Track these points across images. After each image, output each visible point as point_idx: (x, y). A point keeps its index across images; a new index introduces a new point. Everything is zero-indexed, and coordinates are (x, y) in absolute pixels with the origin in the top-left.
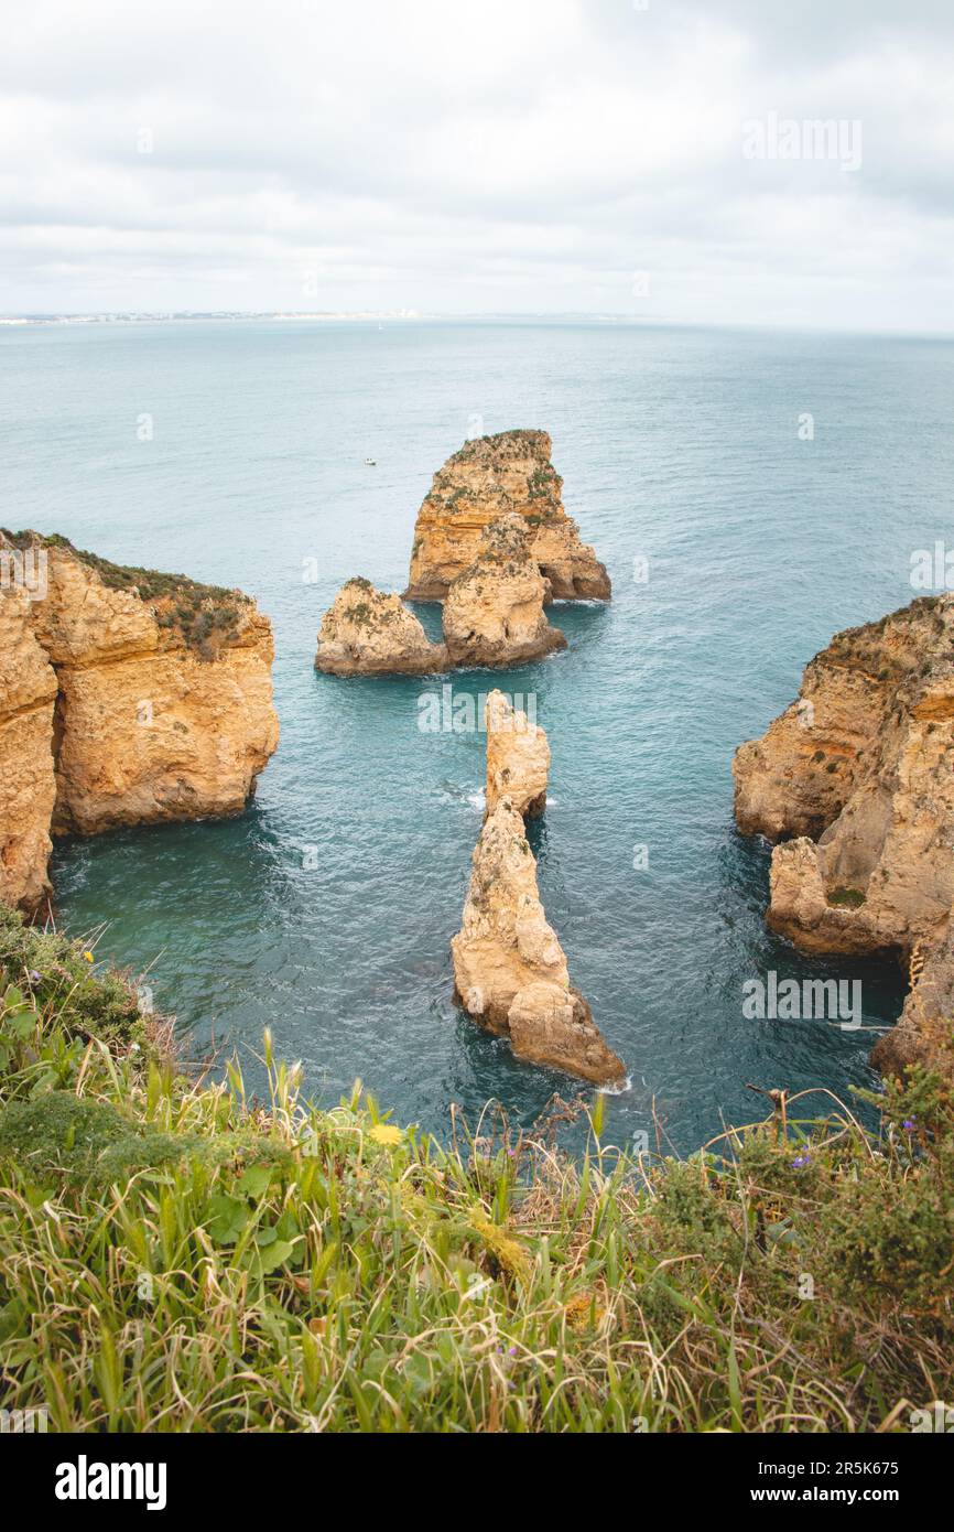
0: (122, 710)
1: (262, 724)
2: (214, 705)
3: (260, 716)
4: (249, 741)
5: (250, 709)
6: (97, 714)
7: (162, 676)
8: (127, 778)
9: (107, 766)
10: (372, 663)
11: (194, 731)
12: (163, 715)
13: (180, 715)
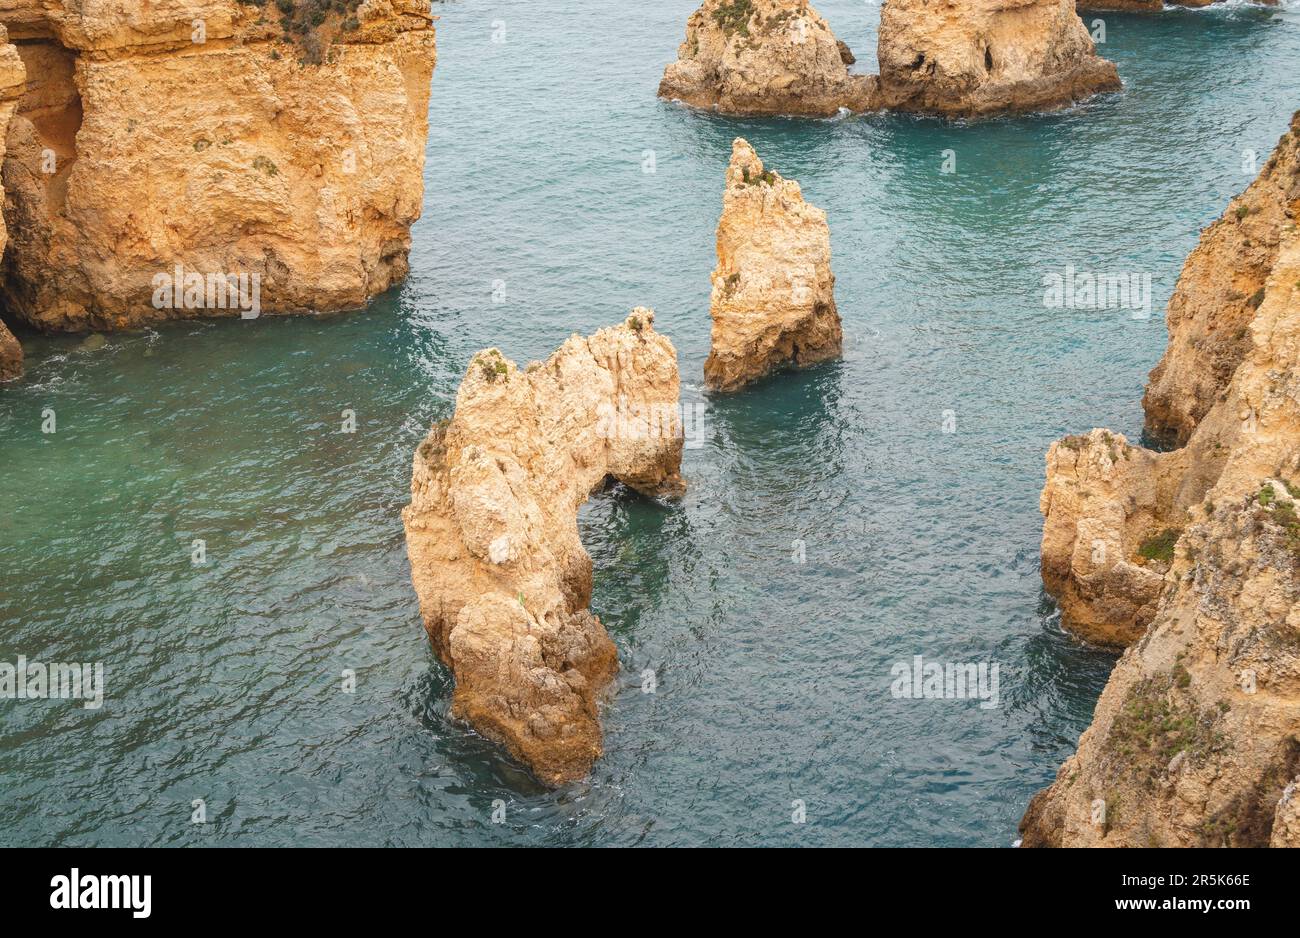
0: (168, 130)
1: (387, 170)
2: (318, 134)
3: (384, 156)
4: (367, 197)
5: (370, 145)
6: (120, 132)
7: (237, 81)
8: (175, 237)
9: (140, 215)
10: (739, 100)
11: (288, 174)
12: (238, 143)
13: (269, 146)
